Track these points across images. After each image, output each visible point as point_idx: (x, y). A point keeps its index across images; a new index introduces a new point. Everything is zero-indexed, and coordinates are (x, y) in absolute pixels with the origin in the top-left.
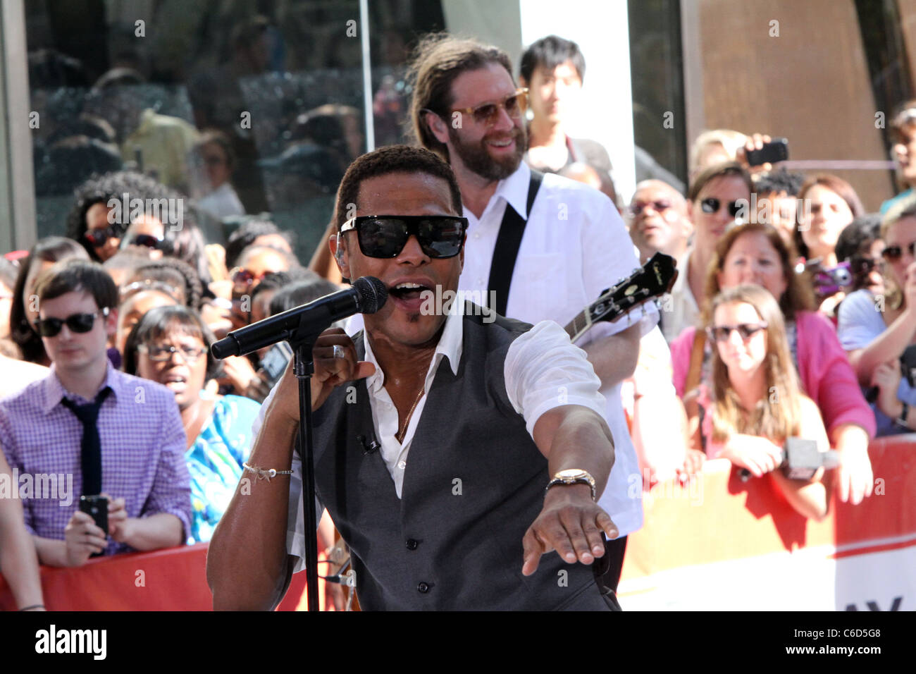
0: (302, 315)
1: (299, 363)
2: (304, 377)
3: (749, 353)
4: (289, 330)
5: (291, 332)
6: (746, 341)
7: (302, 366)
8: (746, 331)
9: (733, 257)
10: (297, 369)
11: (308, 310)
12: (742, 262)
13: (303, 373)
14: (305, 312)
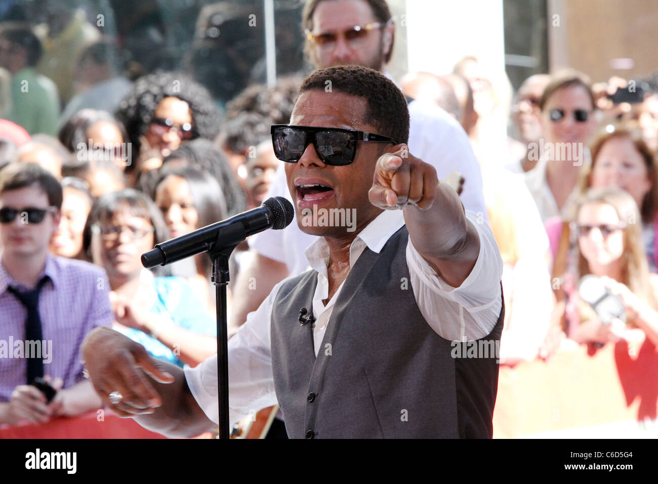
0: (220, 230)
1: (217, 272)
2: (221, 284)
3: (607, 249)
4: (208, 243)
5: (211, 244)
6: (605, 238)
7: (220, 275)
8: (605, 229)
9: (603, 158)
10: (215, 277)
11: (225, 226)
12: (608, 165)
13: (220, 281)
14: (222, 227)
